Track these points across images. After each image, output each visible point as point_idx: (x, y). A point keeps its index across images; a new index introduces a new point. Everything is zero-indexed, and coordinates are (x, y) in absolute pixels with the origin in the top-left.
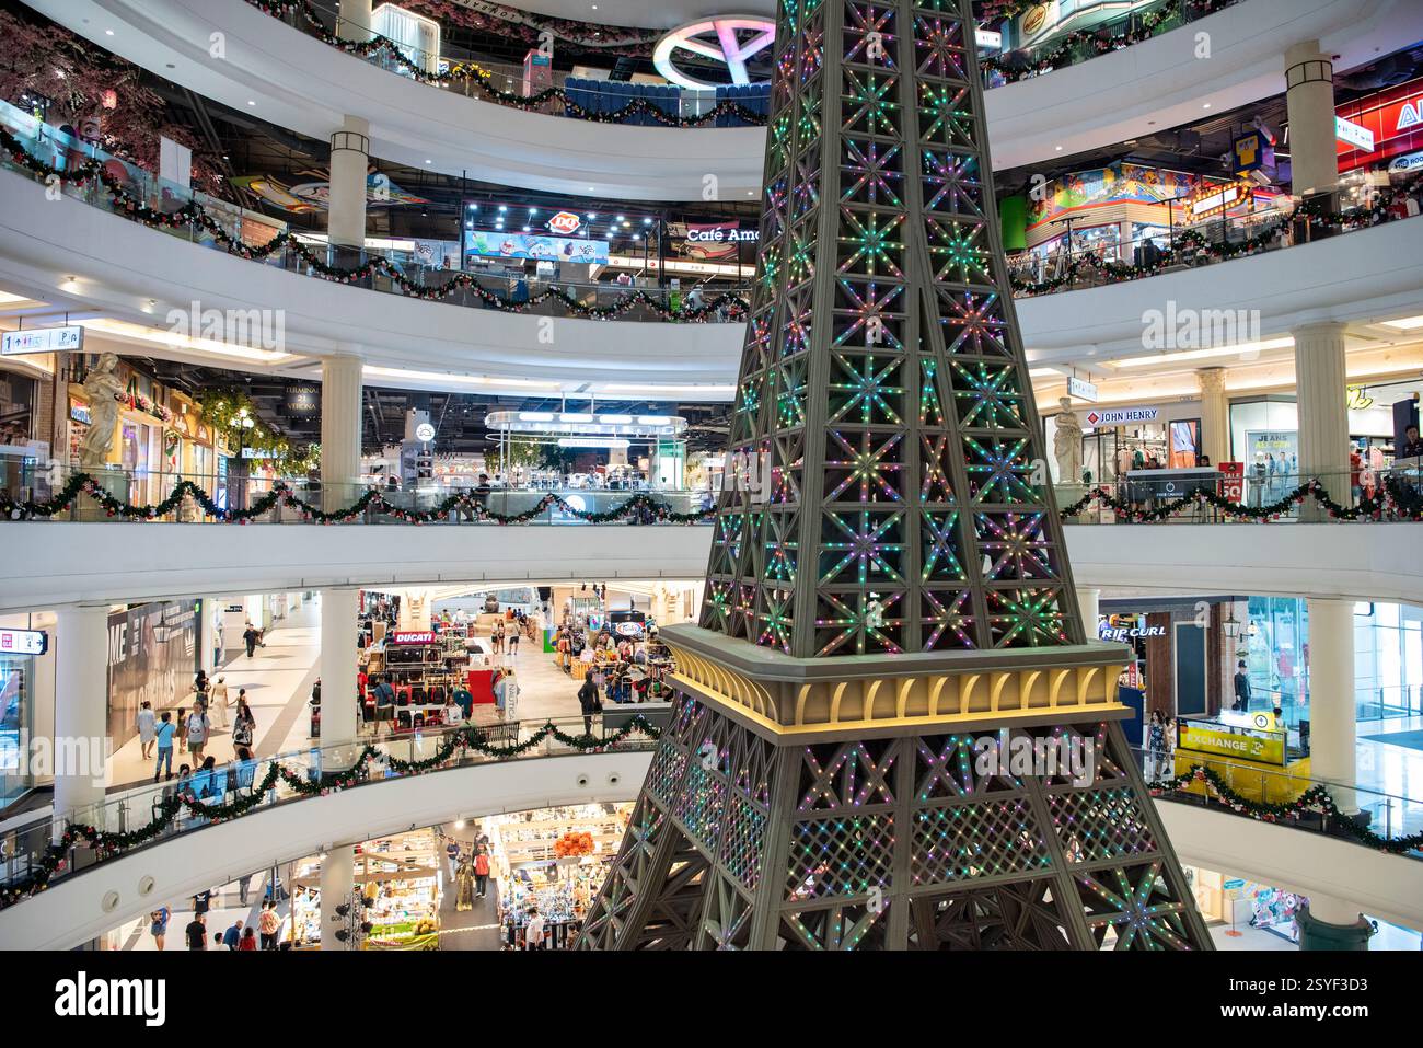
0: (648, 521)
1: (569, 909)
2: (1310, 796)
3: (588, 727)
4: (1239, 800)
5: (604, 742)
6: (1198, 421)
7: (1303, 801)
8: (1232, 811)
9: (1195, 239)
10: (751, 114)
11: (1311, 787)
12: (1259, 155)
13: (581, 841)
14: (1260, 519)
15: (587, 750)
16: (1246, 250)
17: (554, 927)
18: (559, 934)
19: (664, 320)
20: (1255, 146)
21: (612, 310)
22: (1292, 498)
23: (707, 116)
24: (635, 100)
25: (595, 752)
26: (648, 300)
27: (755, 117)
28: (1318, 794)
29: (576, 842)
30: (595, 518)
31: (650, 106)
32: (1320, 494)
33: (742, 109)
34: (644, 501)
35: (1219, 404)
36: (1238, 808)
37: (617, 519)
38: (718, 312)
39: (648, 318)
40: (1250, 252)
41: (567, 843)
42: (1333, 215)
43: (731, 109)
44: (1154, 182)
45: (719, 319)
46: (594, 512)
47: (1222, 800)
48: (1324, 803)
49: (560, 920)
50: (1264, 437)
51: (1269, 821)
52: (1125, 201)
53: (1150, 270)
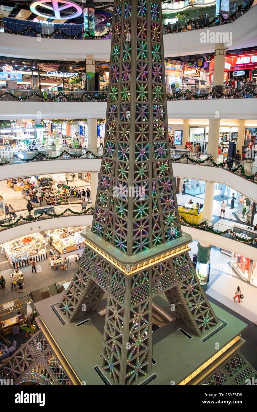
0: (42, 160)
1: (28, 256)
2: (203, 223)
3: (30, 214)
4: (188, 223)
5: (36, 219)
6: (182, 131)
7: (202, 224)
8: (187, 226)
9: (189, 92)
10: (65, 35)
11: (203, 221)
12: (203, 64)
13: (29, 239)
14: (198, 164)
15: (32, 221)
16: (201, 98)
17: (25, 261)
18: (26, 262)
19: (42, 101)
20: (202, 61)
21: (27, 98)
22: (205, 160)
23: (52, 34)
24: (28, 27)
25: (34, 221)
26: (37, 95)
27: (66, 36)
28: (205, 223)
29: (28, 239)
30: (28, 160)
31: (33, 29)
32: (212, 160)
33: (63, 33)
34: (41, 154)
35: (187, 127)
36: (188, 225)
37: (34, 160)
38: (58, 98)
39: (37, 100)
40: (202, 99)
41: (25, 240)
42: (222, 94)
43: (59, 32)
44: (175, 64)
45: (59, 100)
46: (26, 158)
47: (185, 223)
48: (206, 225)
49: (26, 259)
50: (196, 135)
51: (194, 228)
52: (168, 70)
53: (177, 99)
